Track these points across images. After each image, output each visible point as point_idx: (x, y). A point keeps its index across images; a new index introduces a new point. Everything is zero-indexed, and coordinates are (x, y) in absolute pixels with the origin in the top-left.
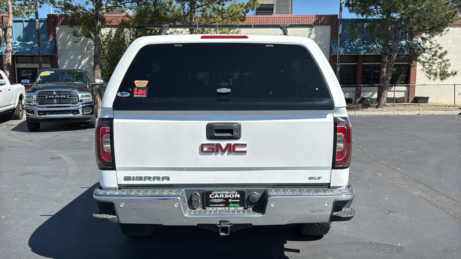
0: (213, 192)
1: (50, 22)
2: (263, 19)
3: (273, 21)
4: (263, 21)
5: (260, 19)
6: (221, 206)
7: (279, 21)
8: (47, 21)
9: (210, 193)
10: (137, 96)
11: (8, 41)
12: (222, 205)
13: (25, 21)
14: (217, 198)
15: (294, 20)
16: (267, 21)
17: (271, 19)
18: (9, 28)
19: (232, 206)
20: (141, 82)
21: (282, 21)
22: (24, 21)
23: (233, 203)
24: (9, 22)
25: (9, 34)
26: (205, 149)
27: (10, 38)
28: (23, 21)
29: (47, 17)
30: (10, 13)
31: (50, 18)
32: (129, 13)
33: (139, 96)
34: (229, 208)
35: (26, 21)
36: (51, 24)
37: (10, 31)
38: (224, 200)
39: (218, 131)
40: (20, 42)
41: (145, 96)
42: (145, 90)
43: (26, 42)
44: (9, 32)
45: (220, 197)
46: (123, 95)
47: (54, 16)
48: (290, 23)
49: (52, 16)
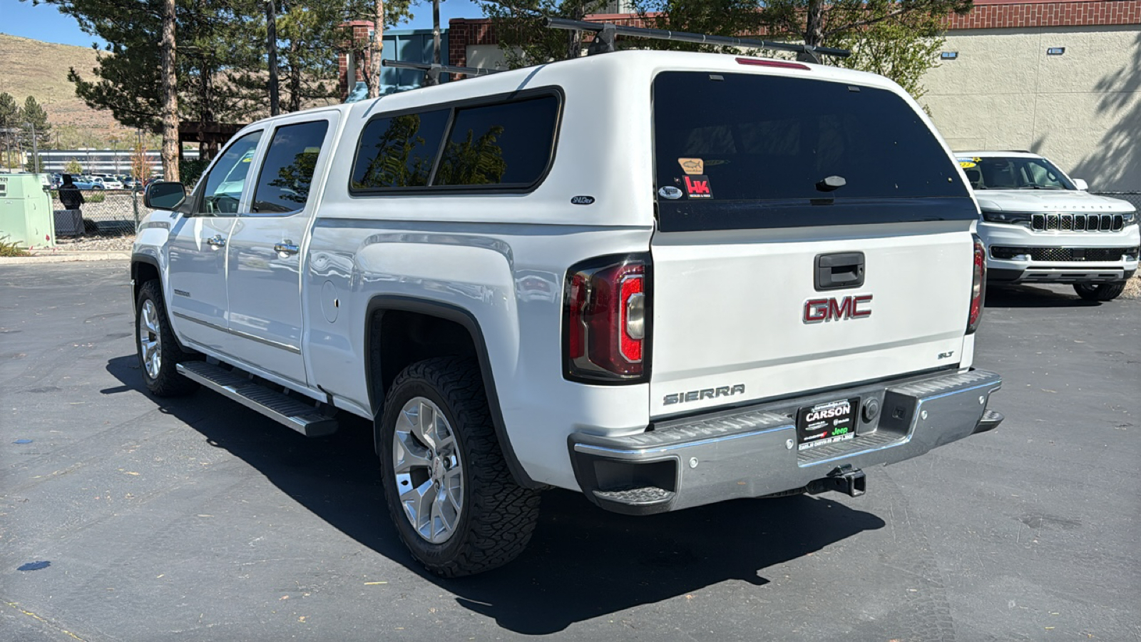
0: (813, 407)
1: (454, 37)
2: (1000, 9)
3: (1028, 14)
4: (1000, 14)
5: (989, 10)
6: (820, 438)
7: (1045, 13)
8: (447, 35)
9: (808, 410)
10: (695, 196)
11: (371, 83)
12: (822, 435)
13: (399, 36)
14: (816, 421)
15: (1091, 11)
16: (1011, 14)
17: (1022, 9)
18: (376, 54)
19: (836, 435)
20: (691, 162)
21: (1056, 12)
22: (397, 38)
23: (840, 426)
24: (376, 38)
25: (376, 66)
26: (813, 312)
27: (377, 77)
28: (395, 36)
29: (448, 27)
30: (378, 17)
31: (454, 28)
32: (645, 9)
33: (699, 196)
34: (833, 439)
35: (402, 37)
36: (457, 42)
37: (376, 60)
38: (826, 423)
39: (836, 270)
40: (388, 86)
41: (709, 196)
42: (704, 182)
43: (400, 85)
44: (375, 63)
45: (821, 417)
46: (669, 194)
47: (464, 23)
48: (1079, 17)
49: (461, 23)
